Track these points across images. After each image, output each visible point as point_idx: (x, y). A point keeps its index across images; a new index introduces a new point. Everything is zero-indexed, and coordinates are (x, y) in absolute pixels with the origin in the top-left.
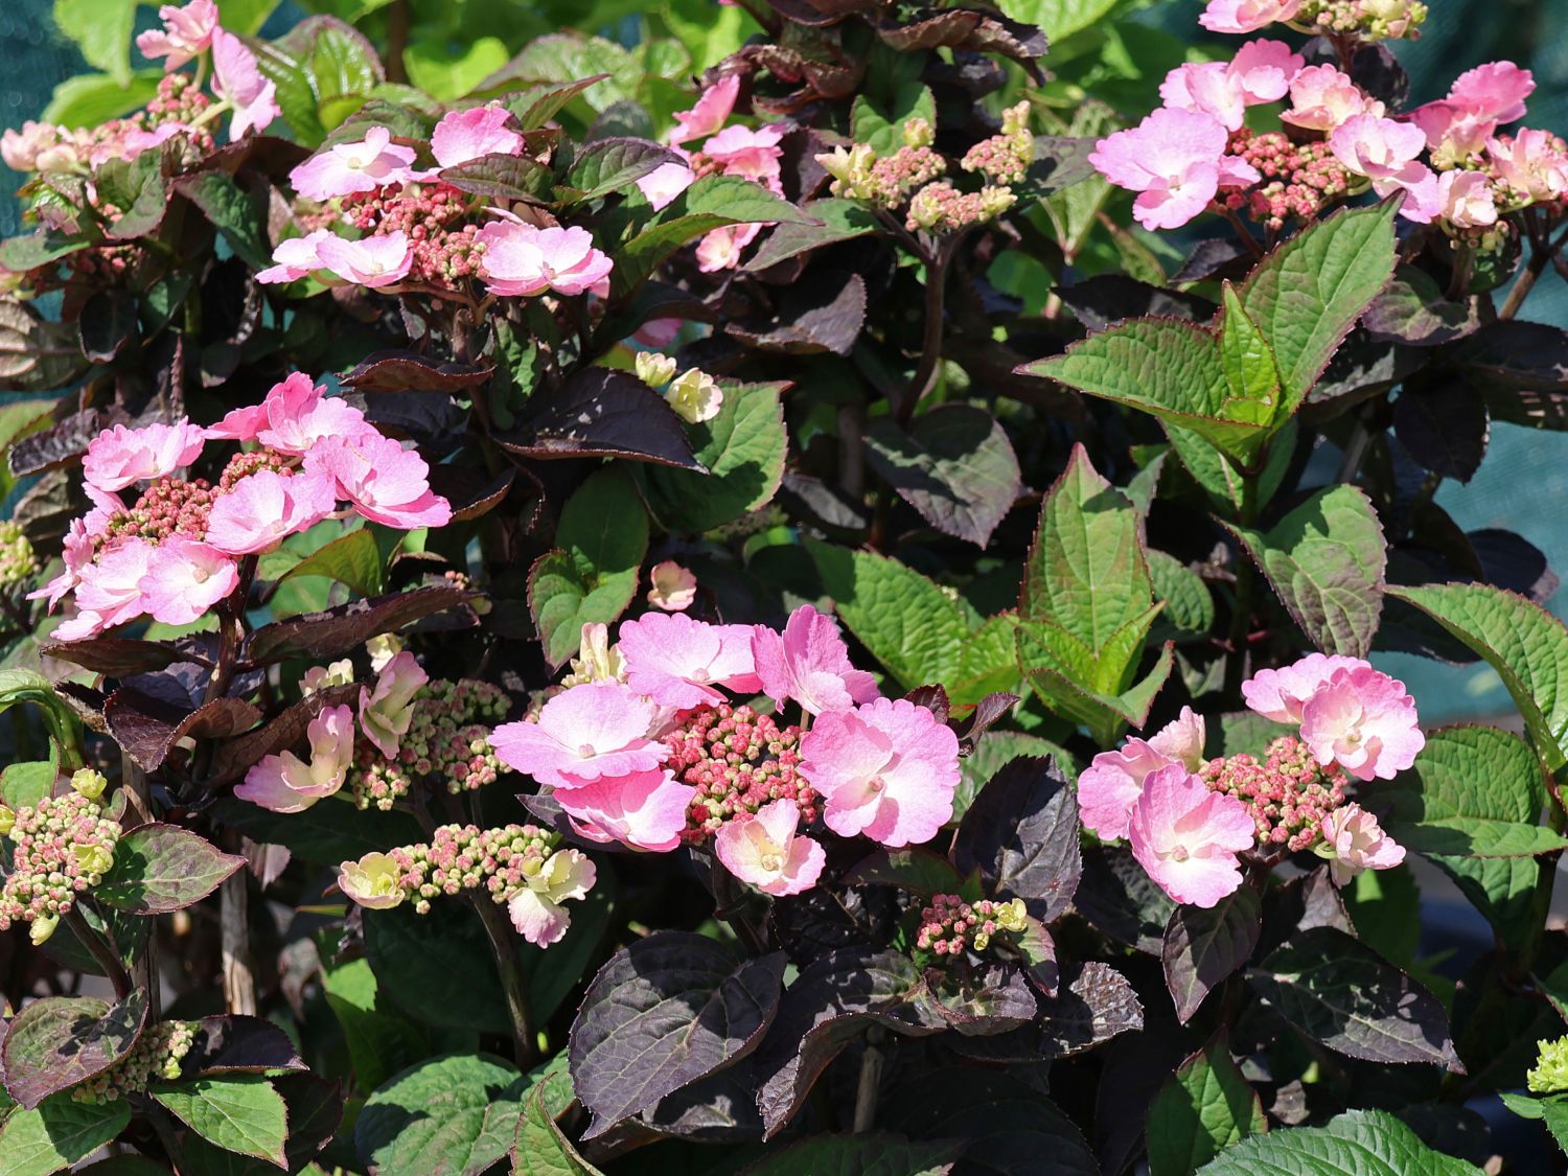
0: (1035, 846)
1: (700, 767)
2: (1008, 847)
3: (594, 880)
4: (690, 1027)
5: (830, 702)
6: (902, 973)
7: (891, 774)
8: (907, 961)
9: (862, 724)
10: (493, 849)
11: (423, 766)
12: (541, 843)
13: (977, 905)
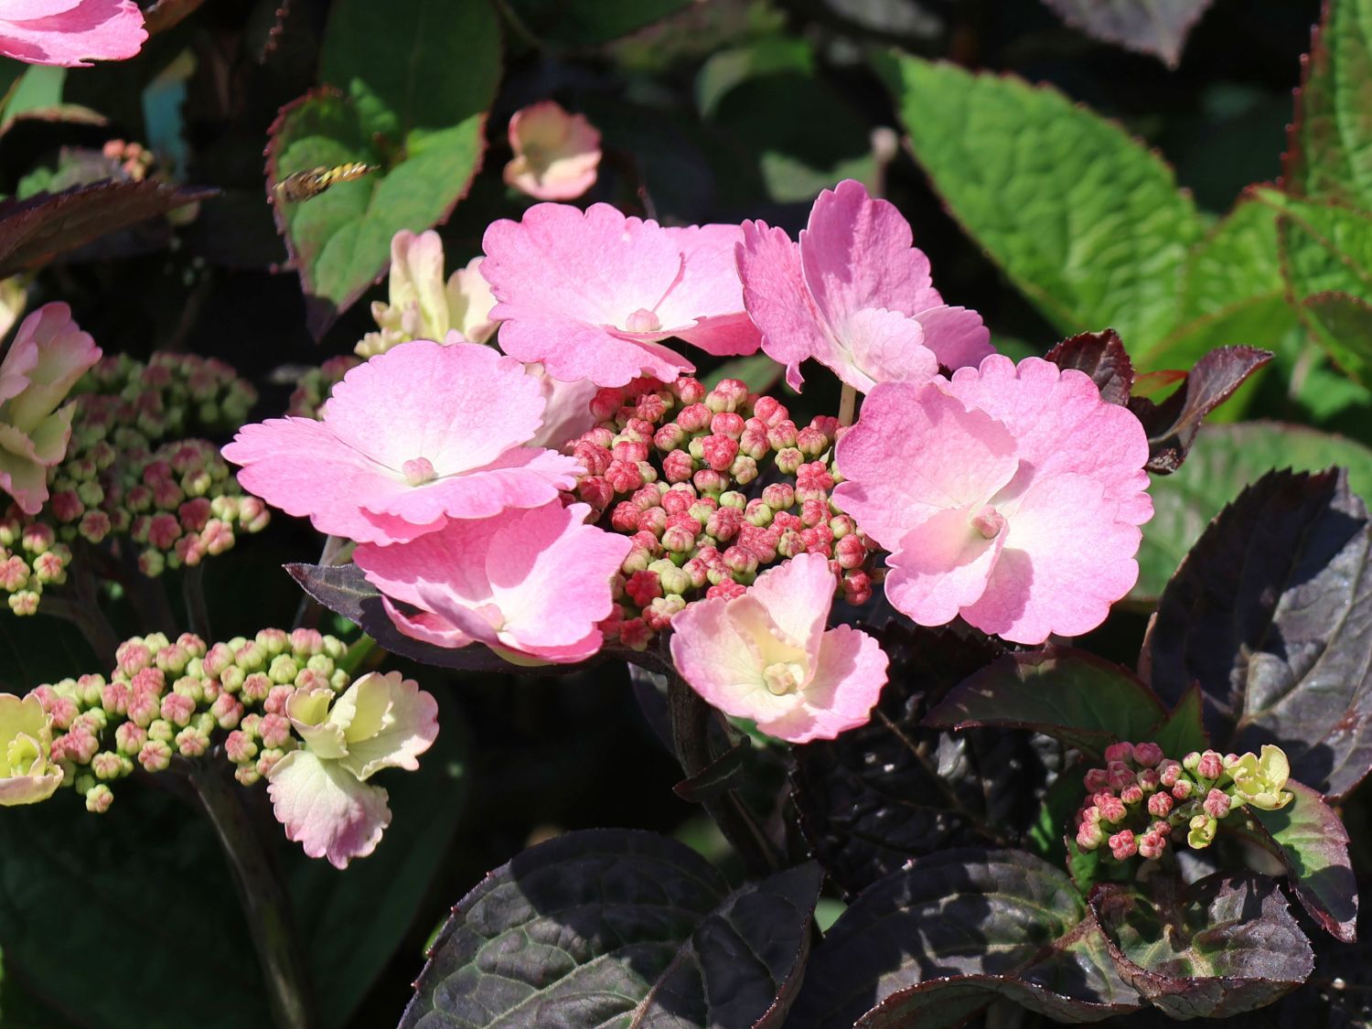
0: (1310, 648)
1: (642, 499)
2: (1256, 646)
3: (435, 730)
4: (634, 1015)
5: (894, 367)
6: (1049, 900)
7: (1015, 504)
8: (1058, 876)
9: (956, 405)
10: (234, 679)
11: (94, 525)
12: (328, 665)
13: (1192, 760)
